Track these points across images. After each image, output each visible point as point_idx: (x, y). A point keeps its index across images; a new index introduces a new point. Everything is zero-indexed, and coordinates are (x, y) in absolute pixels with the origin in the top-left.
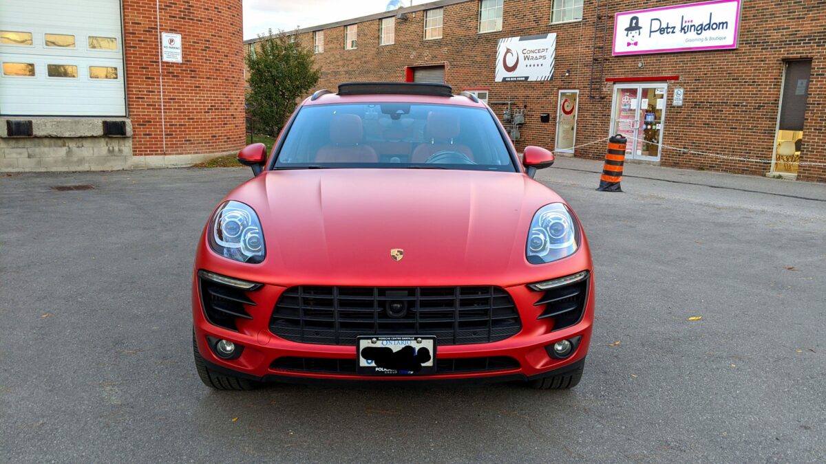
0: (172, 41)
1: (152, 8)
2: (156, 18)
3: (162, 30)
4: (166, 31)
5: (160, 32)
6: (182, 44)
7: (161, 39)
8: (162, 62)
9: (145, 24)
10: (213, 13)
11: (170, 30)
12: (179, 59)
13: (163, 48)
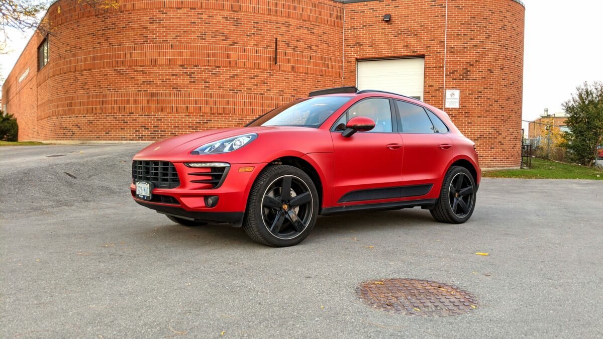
0: (453, 94)
1: (441, 75)
2: (443, 81)
3: (447, 88)
4: (449, 88)
5: (445, 90)
6: (460, 96)
7: (445, 94)
8: (445, 108)
9: (436, 86)
10: (485, 74)
11: (452, 88)
12: (457, 106)
13: (446, 100)
